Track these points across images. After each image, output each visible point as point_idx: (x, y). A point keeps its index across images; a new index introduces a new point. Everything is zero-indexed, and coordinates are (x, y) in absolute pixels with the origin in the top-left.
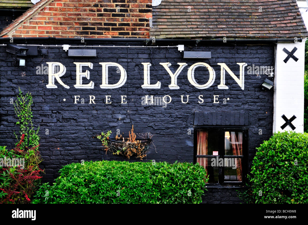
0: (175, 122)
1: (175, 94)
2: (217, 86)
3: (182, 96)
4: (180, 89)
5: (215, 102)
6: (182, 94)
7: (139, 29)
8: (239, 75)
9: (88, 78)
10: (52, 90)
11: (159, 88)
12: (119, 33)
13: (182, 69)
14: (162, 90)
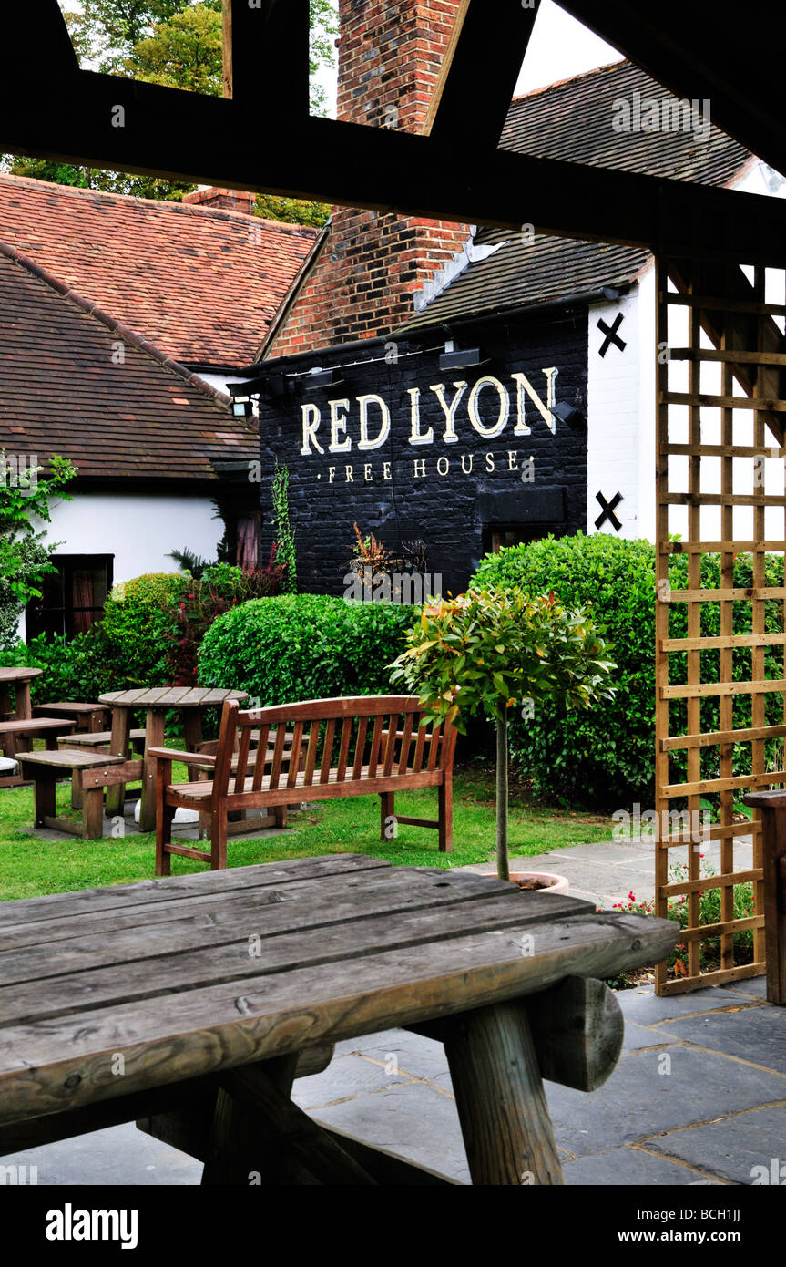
0: (455, 517)
1: (454, 452)
2: (512, 429)
3: (463, 457)
4: (460, 441)
5: (511, 469)
6: (462, 454)
7: (402, 316)
8: (547, 399)
9: (345, 431)
10: (306, 457)
11: (432, 442)
12: (378, 331)
13: (461, 396)
14: (435, 446)
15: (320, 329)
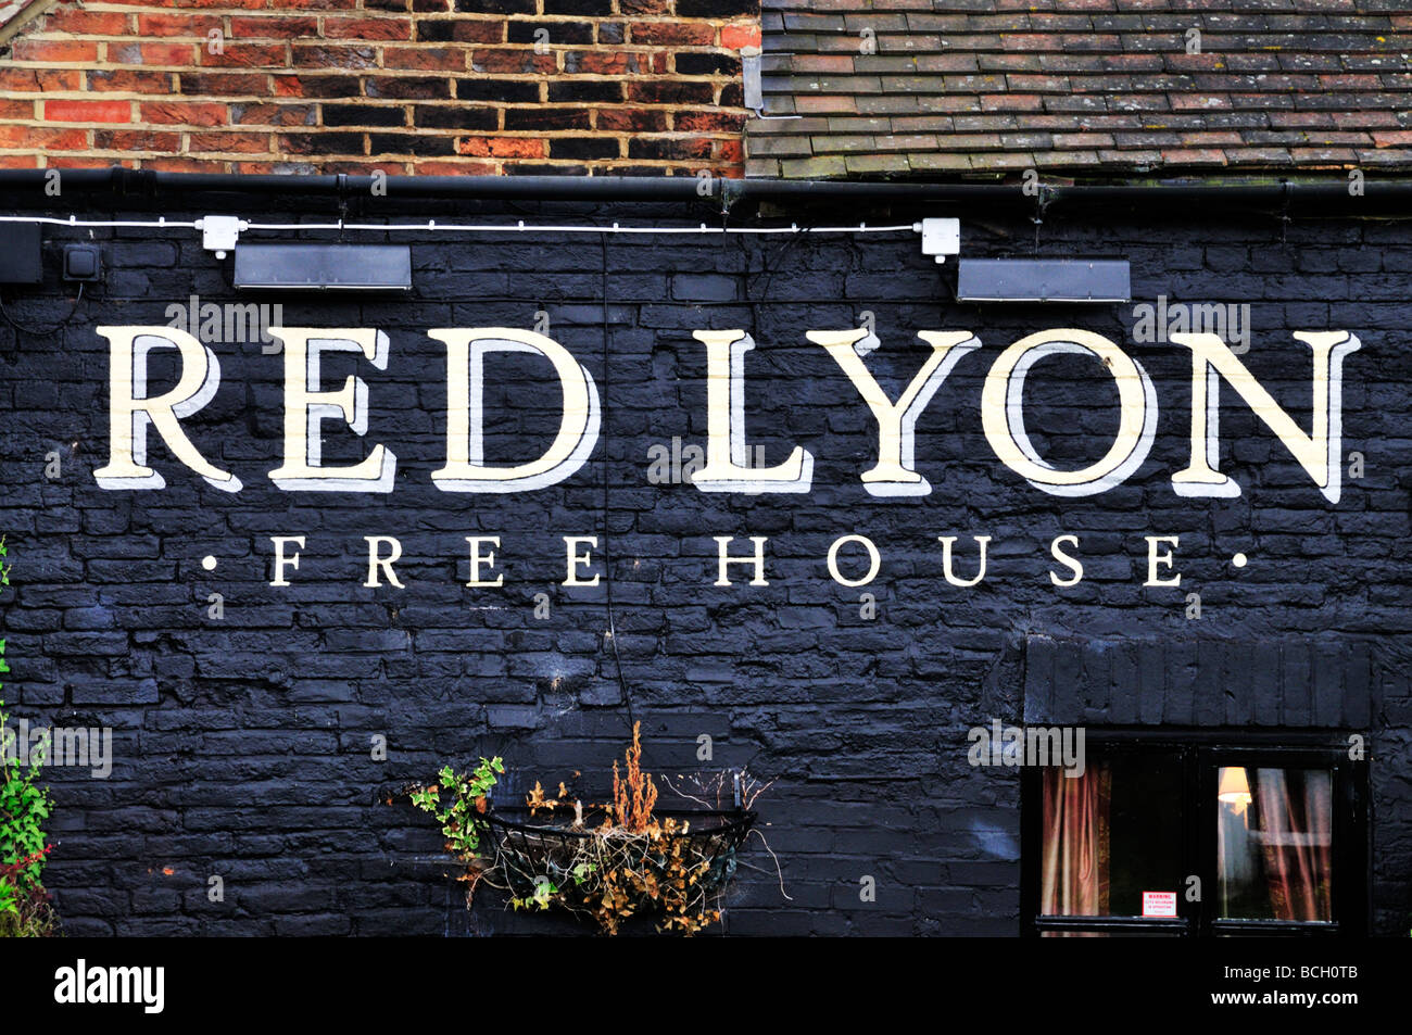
0: (903, 705)
1: (902, 526)
2: (1165, 476)
3: (947, 542)
4: (933, 496)
5: (1153, 580)
6: (946, 531)
7: (678, 116)
8: (1310, 410)
9: (361, 426)
10: (132, 499)
11: (804, 487)
12: (553, 142)
13: (947, 373)
14: (823, 499)
15: (235, 93)
